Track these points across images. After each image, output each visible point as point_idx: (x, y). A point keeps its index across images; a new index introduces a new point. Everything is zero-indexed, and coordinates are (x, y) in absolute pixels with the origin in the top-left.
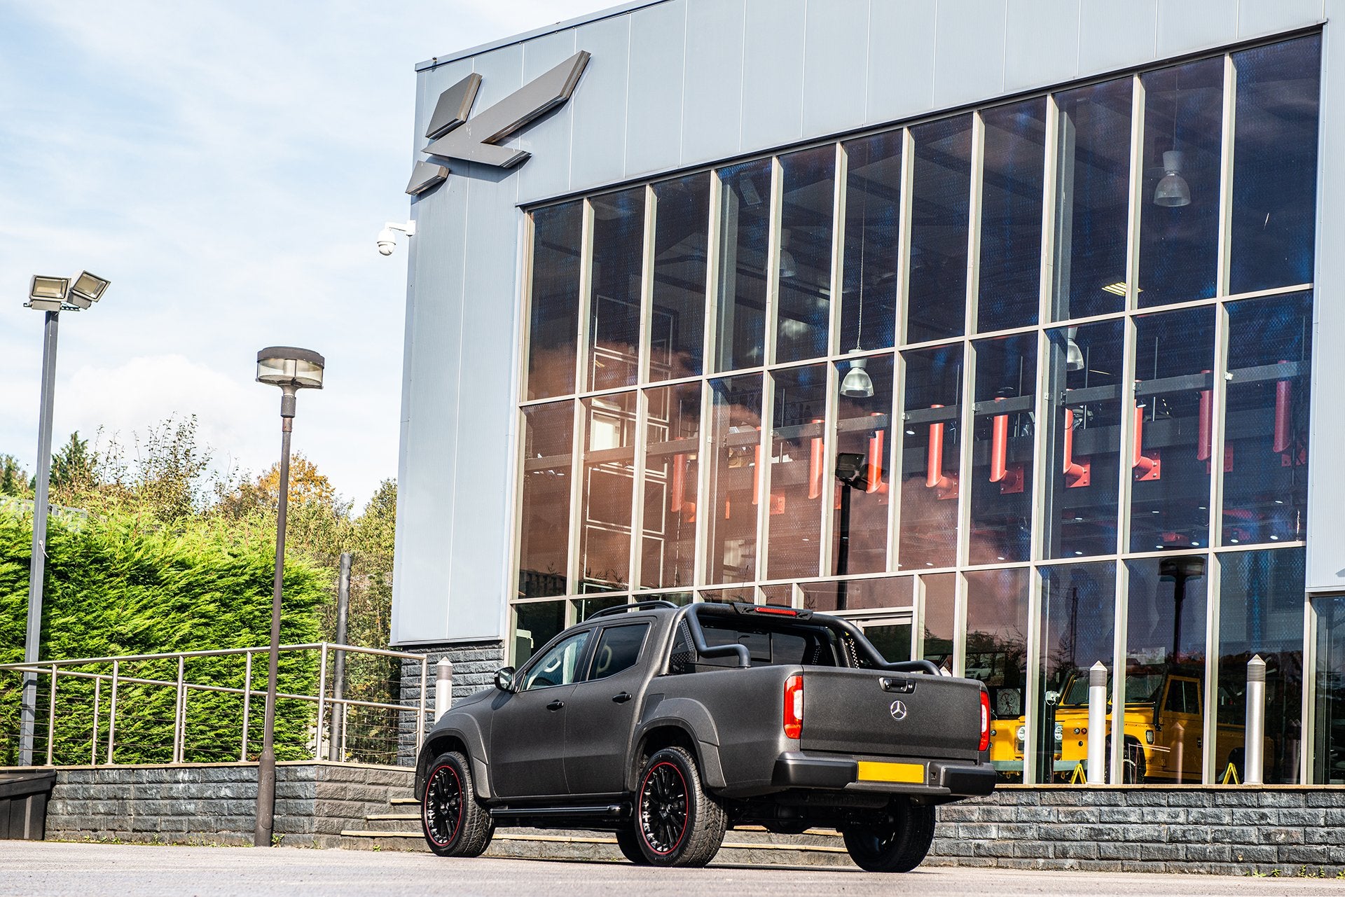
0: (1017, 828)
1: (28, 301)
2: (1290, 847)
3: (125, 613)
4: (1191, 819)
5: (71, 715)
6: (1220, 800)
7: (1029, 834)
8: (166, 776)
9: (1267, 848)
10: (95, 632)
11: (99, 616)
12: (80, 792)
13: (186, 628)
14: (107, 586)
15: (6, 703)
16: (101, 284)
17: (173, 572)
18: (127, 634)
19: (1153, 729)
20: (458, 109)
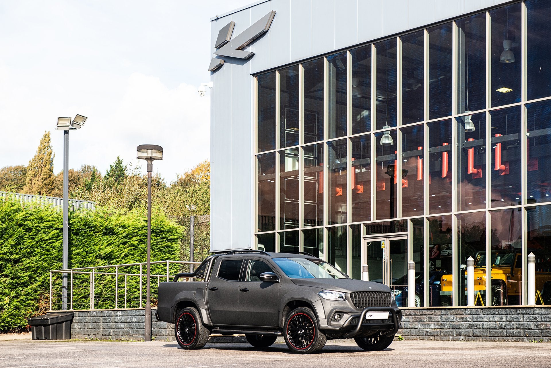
0: (441, 324)
1: (56, 127)
2: (546, 330)
3: (102, 247)
4: (508, 319)
6: (519, 312)
7: (446, 327)
8: (113, 313)
9: (537, 331)
10: (91, 255)
11: (92, 249)
12: (83, 320)
13: (126, 251)
14: (94, 237)
15: (57, 284)
16: (84, 118)
17: (121, 230)
18: (103, 255)
19: (511, 276)
20: (226, 36)
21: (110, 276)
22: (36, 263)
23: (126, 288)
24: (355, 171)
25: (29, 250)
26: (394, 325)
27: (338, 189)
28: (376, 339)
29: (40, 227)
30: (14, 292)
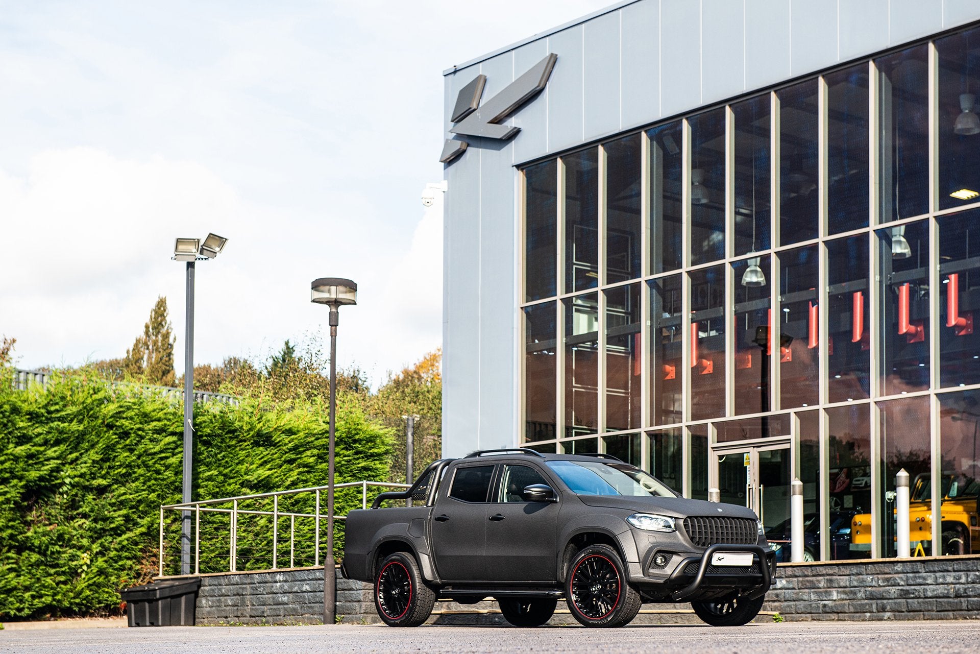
0: (850, 591)
1: (173, 255)
3: (251, 467)
4: (969, 580)
5: (217, 538)
7: (859, 595)
8: (268, 578)
10: (232, 481)
11: (233, 470)
12: (216, 591)
13: (294, 476)
14: (238, 449)
15: (173, 532)
16: (222, 241)
17: (284, 437)
18: (253, 481)
19: (977, 515)
20: (471, 101)
21: (265, 519)
22: (137, 495)
23: (292, 539)
24: (697, 335)
25: (124, 471)
26: (763, 578)
27: (668, 368)
28: (731, 605)
29: (143, 430)
30: (98, 545)
